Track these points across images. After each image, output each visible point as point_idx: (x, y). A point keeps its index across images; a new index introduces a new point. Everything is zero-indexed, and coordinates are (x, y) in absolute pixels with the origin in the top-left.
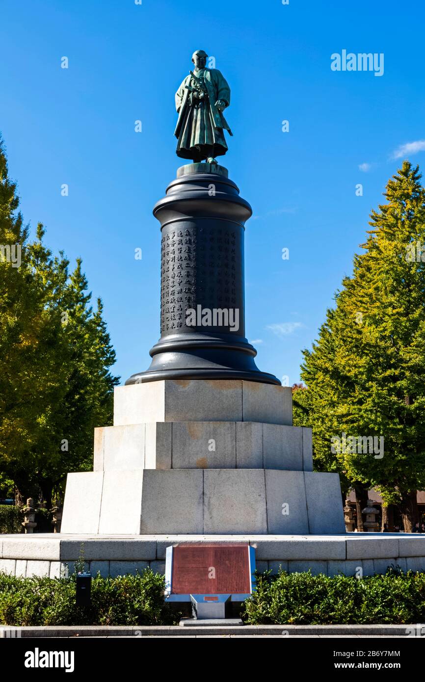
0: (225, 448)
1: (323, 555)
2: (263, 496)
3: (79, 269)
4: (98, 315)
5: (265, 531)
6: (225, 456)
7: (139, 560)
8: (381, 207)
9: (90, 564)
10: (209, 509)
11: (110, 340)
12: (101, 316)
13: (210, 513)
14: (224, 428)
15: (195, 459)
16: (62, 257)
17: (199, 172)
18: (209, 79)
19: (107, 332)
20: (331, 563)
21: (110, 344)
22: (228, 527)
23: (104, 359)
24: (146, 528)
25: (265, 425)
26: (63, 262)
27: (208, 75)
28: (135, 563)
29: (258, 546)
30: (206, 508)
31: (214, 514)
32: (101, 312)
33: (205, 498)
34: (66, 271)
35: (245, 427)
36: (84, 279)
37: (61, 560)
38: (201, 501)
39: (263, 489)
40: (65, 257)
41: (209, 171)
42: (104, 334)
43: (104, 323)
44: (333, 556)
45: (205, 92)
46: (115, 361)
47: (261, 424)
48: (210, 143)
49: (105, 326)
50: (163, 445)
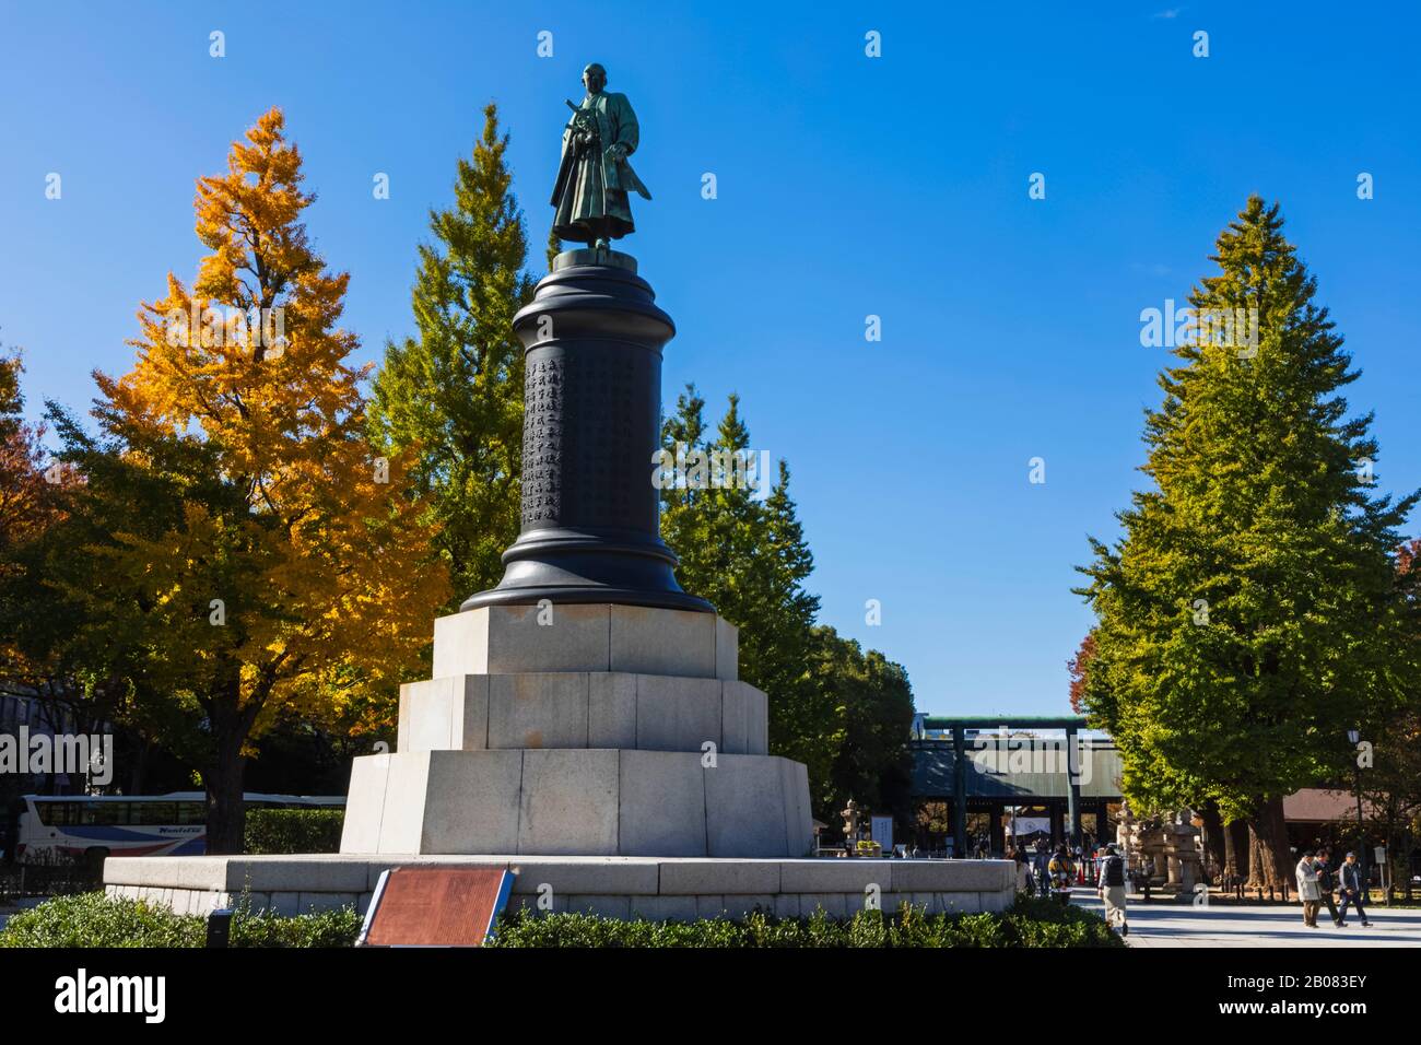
0: (571, 714)
1: (624, 886)
2: (615, 793)
3: (734, 413)
4: (780, 489)
5: (615, 849)
6: (570, 728)
7: (342, 892)
8: (1205, 282)
9: (270, 897)
10: (528, 814)
11: (802, 532)
12: (786, 492)
13: (530, 821)
14: (571, 683)
15: (524, 734)
16: (691, 394)
17: (578, 264)
18: (603, 110)
19: (796, 520)
20: (636, 900)
21: (803, 541)
22: (556, 843)
23: (793, 566)
24: (430, 844)
25: (643, 678)
26: (693, 403)
27: (602, 104)
28: (337, 896)
29: (521, 871)
30: (523, 814)
31: (536, 823)
32: (787, 484)
33: (523, 796)
34: (698, 418)
35: (604, 680)
36: (743, 429)
37: (227, 891)
38: (517, 800)
39: (615, 782)
40: (696, 394)
41: (594, 262)
42: (791, 523)
43: (792, 505)
44: (637, 888)
45: (594, 132)
46: (810, 569)
47: (635, 675)
48: (598, 216)
49: (793, 509)
50: (475, 712)
